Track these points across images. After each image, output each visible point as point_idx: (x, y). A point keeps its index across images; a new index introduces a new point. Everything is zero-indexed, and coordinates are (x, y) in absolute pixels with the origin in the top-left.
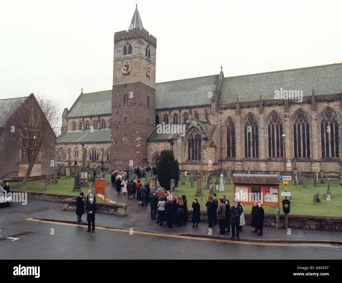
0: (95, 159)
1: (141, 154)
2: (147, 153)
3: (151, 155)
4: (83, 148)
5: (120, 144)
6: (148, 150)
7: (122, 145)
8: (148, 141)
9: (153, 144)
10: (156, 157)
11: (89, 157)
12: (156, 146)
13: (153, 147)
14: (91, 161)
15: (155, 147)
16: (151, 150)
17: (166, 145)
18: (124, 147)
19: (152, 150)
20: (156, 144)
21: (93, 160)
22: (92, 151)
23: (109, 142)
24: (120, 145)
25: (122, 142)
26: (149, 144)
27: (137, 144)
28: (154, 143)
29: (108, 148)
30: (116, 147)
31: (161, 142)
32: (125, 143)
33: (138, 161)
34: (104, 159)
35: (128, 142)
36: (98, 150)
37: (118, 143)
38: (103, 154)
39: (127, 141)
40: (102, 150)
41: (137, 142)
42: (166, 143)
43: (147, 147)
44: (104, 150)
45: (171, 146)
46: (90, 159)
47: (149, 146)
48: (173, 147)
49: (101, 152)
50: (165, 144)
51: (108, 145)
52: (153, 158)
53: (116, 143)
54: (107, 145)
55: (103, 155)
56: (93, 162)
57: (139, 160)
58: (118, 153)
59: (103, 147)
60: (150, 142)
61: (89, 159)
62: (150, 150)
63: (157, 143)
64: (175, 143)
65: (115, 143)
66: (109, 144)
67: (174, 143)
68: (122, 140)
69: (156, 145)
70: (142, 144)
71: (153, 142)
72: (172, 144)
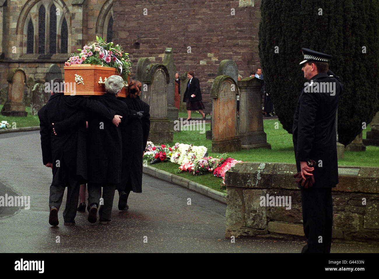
0: (53, 50)
11: (25, 39)
14: (34, 57)
21: (41, 50)
33: (246, 46)
38: (85, 21)
46: (30, 51)
49: (79, 13)
55: (85, 29)
56: (42, 61)
57: (248, 42)
61: (25, 49)
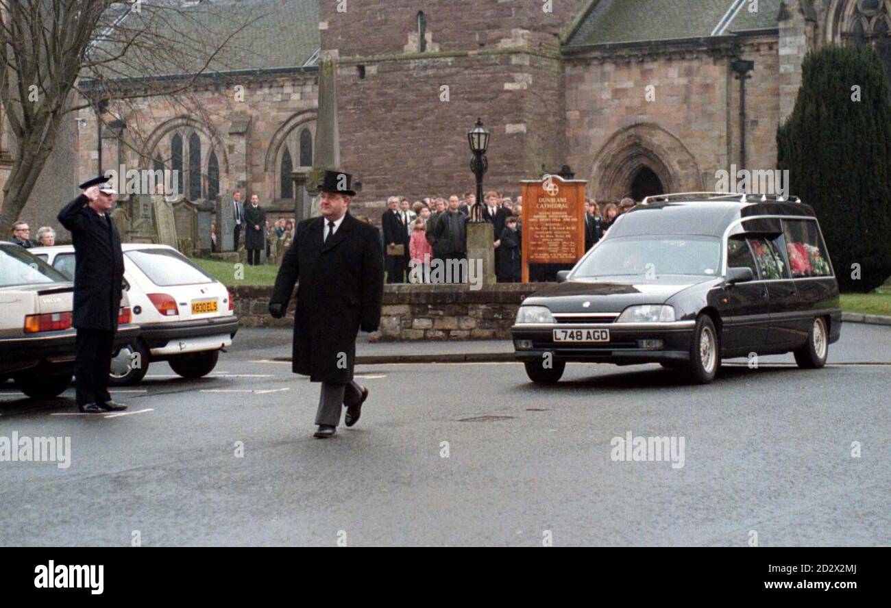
1: (533, 142)
2: (562, 133)
3: (597, 145)
4: (100, 121)
5: (389, 77)
6: (573, 115)
7: (403, 86)
8: (573, 55)
9: (604, 77)
10: (631, 158)
12: (629, 84)
13: (606, 95)
15: (617, 93)
16: (592, 113)
17: (698, 80)
18: (411, 97)
19: (599, 111)
20: (624, 73)
22: (166, 141)
23: (296, 75)
24: (386, 84)
25: (399, 65)
26: (581, 79)
27: (511, 72)
28: (609, 67)
29: (284, 116)
30: (358, 102)
31: (662, 61)
32: (425, 68)
34: (257, 187)
35: (446, 66)
36: (213, 132)
37: (371, 70)
38: (249, 155)
39: (434, 56)
40: (245, 129)
41: (506, 61)
42: (695, 64)
43: (562, 96)
44: (261, 126)
45: (729, 83)
47: (582, 87)
48: (743, 91)
49: (241, 144)
50: (689, 73)
51: (286, 100)
52: (605, 167)
53: (361, 69)
54: (279, 98)
55: (250, 165)
58: (372, 141)
59: (254, 113)
60: (587, 63)
62: (584, 113)
63: (635, 70)
64: (759, 61)
65: (354, 71)
66: (288, 89)
67: (750, 65)
68: (398, 55)
69: (626, 79)
70: (535, 75)
71: (603, 61)
72: (740, 70)
